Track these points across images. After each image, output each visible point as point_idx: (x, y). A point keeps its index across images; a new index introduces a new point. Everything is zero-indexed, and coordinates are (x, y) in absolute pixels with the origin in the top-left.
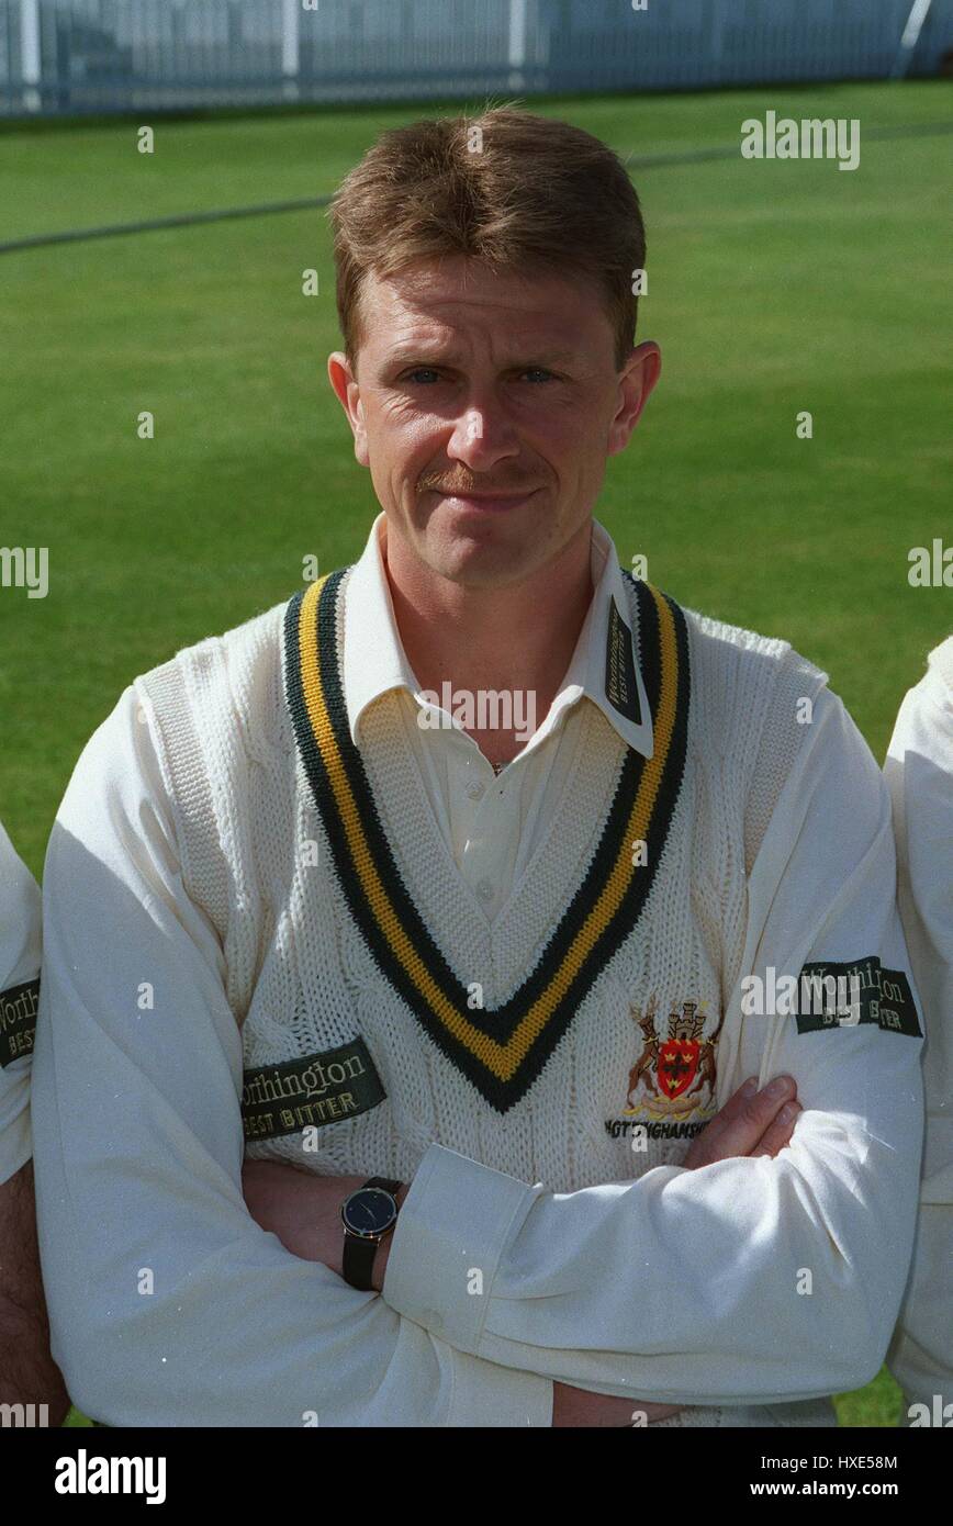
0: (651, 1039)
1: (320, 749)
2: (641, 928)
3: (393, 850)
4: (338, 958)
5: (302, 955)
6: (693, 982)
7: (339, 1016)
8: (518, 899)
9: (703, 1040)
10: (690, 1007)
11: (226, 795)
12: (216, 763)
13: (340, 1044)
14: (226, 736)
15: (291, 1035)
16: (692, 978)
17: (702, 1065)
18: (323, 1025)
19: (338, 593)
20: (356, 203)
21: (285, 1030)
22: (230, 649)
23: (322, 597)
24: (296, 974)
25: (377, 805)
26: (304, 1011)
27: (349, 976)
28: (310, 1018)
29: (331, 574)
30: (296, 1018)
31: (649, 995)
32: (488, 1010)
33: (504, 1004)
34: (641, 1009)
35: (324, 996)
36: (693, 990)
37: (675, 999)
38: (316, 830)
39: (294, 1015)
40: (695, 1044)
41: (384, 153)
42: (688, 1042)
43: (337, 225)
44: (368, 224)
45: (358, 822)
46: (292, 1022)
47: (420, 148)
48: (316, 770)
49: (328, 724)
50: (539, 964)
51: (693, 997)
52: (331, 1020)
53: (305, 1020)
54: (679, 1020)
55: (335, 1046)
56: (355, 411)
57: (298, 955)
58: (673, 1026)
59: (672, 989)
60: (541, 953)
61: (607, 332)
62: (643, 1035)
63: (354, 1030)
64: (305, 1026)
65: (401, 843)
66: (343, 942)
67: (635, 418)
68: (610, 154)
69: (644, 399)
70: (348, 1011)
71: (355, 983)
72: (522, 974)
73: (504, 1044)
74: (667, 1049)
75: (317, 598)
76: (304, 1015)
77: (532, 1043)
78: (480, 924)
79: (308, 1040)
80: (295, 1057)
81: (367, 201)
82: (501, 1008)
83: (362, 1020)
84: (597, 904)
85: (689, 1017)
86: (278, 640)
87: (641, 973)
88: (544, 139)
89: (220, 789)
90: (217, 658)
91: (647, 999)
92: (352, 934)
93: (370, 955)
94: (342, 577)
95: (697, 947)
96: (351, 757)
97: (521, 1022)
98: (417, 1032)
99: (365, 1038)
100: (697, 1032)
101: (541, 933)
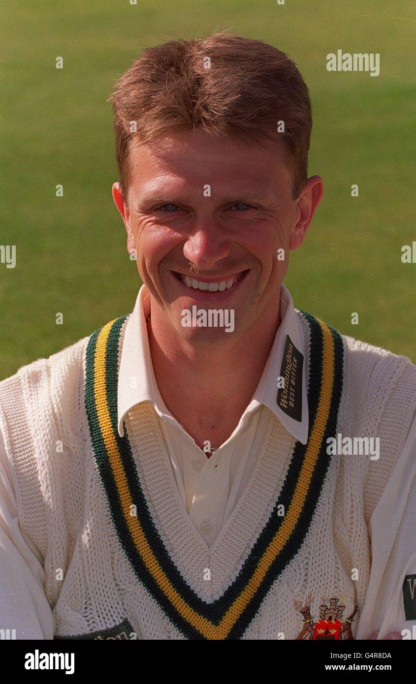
0: (308, 621)
1: (104, 439)
2: (303, 551)
3: (148, 504)
4: (111, 571)
5: (88, 570)
6: (336, 585)
7: (112, 607)
8: (227, 532)
9: (344, 620)
10: (335, 600)
11: (47, 469)
12: (41, 448)
13: (113, 625)
14: (48, 430)
15: (83, 619)
16: (335, 582)
17: (343, 635)
18: (102, 613)
19: (120, 333)
20: (127, 94)
21: (79, 616)
22: (52, 369)
23: (110, 336)
24: (85, 582)
25: (139, 475)
26: (91, 604)
27: (119, 583)
28: (94, 608)
29: (117, 319)
30: (86, 608)
31: (307, 594)
32: (207, 603)
33: (218, 599)
34: (301, 603)
35: (103, 595)
36: (336, 590)
37: (324, 596)
38: (100, 491)
39: (84, 606)
40: (338, 622)
41: (144, 63)
42: (333, 622)
43: (115, 109)
44: (133, 108)
45: (126, 486)
46: (83, 610)
47: (166, 60)
48: (101, 452)
49: (109, 423)
50: (240, 573)
51: (335, 594)
52: (107, 610)
53: (91, 609)
54: (327, 608)
55: (110, 627)
56: (128, 220)
57: (86, 570)
58: (323, 612)
59: (322, 590)
60: (241, 567)
61: (286, 176)
62: (303, 618)
63: (122, 615)
64: (91, 613)
65: (153, 499)
66: (115, 561)
67: (308, 224)
68: (289, 62)
69: (313, 211)
70: (118, 604)
71: (122, 587)
72: (229, 580)
73: (217, 624)
74: (319, 626)
75: (107, 337)
76: (91, 607)
77: (234, 623)
78: (203, 549)
79: (94, 622)
80: (87, 633)
81: (132, 94)
82: (216, 601)
83: (127, 609)
84: (275, 536)
85: (334, 607)
86: (82, 364)
87: (302, 580)
88: (246, 53)
89: (43, 465)
90: (44, 376)
91: (305, 597)
92: (121, 555)
93: (132, 570)
94: (123, 322)
95: (337, 563)
96: (123, 444)
97: (229, 610)
98: (162, 618)
99: (129, 620)
100: (339, 615)
101: (242, 553)
